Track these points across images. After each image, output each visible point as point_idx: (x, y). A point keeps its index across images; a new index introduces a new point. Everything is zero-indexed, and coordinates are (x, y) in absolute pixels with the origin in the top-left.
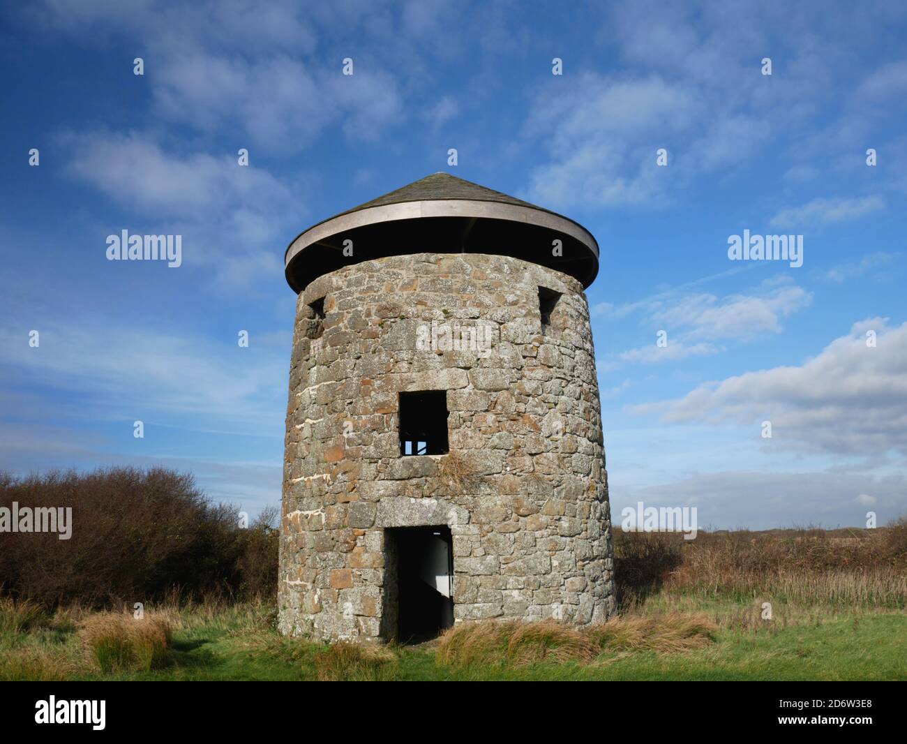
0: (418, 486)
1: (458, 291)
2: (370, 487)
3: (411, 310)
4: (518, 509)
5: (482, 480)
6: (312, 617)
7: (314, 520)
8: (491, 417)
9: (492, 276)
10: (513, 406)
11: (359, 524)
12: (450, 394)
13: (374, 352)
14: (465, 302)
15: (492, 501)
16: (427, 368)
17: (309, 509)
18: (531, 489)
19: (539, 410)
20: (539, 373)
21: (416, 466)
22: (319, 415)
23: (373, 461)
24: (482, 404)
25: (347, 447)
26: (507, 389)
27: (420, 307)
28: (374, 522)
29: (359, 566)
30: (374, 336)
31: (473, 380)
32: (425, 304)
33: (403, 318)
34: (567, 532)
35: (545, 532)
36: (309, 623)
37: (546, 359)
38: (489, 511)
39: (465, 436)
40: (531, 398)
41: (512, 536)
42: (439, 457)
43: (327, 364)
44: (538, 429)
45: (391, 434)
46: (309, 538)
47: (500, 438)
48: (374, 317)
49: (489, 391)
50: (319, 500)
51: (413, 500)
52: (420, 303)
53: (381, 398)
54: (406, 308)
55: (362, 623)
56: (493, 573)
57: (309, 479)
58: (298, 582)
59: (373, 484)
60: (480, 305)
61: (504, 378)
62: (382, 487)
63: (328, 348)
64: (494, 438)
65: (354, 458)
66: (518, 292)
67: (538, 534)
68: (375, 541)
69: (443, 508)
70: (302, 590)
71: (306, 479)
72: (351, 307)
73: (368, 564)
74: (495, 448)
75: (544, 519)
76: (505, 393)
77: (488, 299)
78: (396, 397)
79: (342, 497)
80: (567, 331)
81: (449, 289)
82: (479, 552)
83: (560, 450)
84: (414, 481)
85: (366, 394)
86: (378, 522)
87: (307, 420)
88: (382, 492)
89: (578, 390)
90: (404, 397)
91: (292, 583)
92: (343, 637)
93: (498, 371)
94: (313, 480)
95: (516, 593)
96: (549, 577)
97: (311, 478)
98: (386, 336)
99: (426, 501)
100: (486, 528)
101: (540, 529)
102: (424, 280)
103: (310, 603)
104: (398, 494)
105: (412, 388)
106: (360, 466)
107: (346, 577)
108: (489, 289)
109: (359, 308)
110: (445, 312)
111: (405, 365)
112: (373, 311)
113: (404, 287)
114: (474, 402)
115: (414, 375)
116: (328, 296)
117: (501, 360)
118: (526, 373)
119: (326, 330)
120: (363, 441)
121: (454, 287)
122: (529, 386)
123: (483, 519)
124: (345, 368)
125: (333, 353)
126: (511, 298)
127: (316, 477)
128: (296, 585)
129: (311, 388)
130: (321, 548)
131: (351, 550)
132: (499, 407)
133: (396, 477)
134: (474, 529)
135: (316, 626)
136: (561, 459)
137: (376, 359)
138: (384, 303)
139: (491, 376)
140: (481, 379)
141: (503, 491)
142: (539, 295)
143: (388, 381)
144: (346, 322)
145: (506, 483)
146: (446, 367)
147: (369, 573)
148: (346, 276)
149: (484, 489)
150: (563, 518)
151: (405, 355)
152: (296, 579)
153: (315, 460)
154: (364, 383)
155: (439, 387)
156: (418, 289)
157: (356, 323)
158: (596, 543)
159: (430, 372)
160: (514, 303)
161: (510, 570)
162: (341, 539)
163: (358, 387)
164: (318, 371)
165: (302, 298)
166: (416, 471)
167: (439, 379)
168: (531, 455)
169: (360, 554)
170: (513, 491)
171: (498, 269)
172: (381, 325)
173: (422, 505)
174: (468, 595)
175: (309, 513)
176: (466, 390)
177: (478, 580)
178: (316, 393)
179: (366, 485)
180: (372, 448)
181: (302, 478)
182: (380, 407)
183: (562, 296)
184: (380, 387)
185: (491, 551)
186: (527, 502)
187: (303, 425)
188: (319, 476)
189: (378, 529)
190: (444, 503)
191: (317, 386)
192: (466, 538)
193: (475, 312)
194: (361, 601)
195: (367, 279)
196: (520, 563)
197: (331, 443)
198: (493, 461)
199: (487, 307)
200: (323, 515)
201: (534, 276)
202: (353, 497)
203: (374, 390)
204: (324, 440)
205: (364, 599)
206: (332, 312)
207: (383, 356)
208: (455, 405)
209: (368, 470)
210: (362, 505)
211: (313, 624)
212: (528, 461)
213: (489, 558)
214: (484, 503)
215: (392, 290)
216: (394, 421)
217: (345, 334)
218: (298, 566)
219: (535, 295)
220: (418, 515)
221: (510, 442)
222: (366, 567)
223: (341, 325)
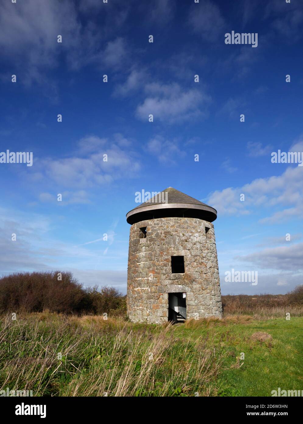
0: (177, 282)
1: (186, 228)
2: (164, 282)
3: (174, 233)
4: (202, 288)
5: (194, 280)
6: (146, 317)
7: (146, 291)
8: (195, 263)
9: (194, 224)
10: (201, 261)
11: (161, 291)
12: (185, 257)
13: (163, 244)
14: (188, 232)
15: (196, 286)
16: (179, 250)
17: (144, 287)
18: (205, 283)
19: (206, 261)
20: (206, 251)
21: (177, 276)
22: (146, 261)
23: (164, 274)
24: (193, 260)
25: (156, 271)
26: (199, 256)
27: (176, 233)
28: (165, 291)
29: (161, 303)
30: (164, 240)
31: (191, 253)
32: (178, 232)
33: (171, 235)
34: (213, 295)
35: (209, 294)
36: (146, 319)
37: (207, 247)
38: (196, 289)
39: (189, 268)
40: (204, 258)
41: (201, 295)
42: (182, 274)
43: (148, 246)
44: (206, 267)
45: (169, 268)
46: (145, 296)
47: (198, 269)
48: (163, 235)
49: (195, 256)
50: (147, 285)
51: (176, 286)
52: (176, 231)
53: (166, 257)
54: (172, 232)
55: (162, 318)
56: (197, 305)
57: (143, 279)
58: (141, 308)
59: (165, 281)
60: (192, 232)
61: (198, 253)
62: (167, 282)
63: (148, 242)
64: (196, 269)
65: (159, 273)
66: (201, 229)
67: (207, 295)
68: (166, 296)
69: (184, 288)
70: (142, 310)
71: (142, 279)
72: (156, 231)
73: (164, 302)
74: (196, 272)
75: (208, 291)
76: (198, 257)
77: (193, 231)
78: (171, 257)
79: (155, 284)
80: (211, 239)
81: (184, 228)
82: (194, 299)
83: (211, 272)
84: (176, 280)
85: (162, 256)
86: (167, 291)
87: (142, 262)
88: (167, 283)
89: (215, 255)
90: (173, 257)
91: (138, 308)
92: (157, 323)
93: (196, 251)
94: (145, 279)
95: (202, 310)
96: (210, 306)
97: (144, 279)
98: (167, 240)
99: (179, 286)
100: (195, 293)
101: (207, 294)
102: (177, 225)
103: (146, 313)
104: (172, 284)
105: (175, 255)
106: (161, 276)
107: (158, 306)
108: (194, 228)
109: (158, 232)
110: (183, 234)
111: (173, 248)
112: (163, 233)
113: (172, 226)
114: (191, 259)
115: (175, 251)
116: (147, 227)
117: (197, 248)
118: (203, 251)
119: (147, 237)
120: (161, 269)
121: (185, 227)
122: (204, 255)
123: (194, 291)
124: (155, 248)
125: (150, 243)
126: (199, 230)
127: (146, 278)
128: (140, 309)
129: (143, 253)
130: (149, 298)
131: (158, 299)
132: (197, 261)
133: (171, 279)
134: (192, 293)
135: (148, 319)
136: (212, 275)
137: (164, 246)
138: (166, 231)
139: (195, 252)
140: (193, 253)
141: (199, 283)
142: (205, 229)
143: (168, 253)
144: (154, 235)
145: (199, 281)
146: (184, 249)
147: (164, 305)
148: (153, 222)
149: (194, 283)
150: (213, 291)
151: (172, 246)
152: (140, 307)
153: (145, 274)
154: (161, 253)
155: (182, 255)
156: (175, 227)
157: (157, 235)
158: (219, 298)
159: (180, 251)
160: (200, 232)
161: (201, 304)
162: (156, 296)
163: (159, 254)
164: (145, 248)
165: (136, 225)
166: (177, 278)
167: (182, 253)
168: (205, 274)
169: (161, 300)
170: (201, 283)
171: (196, 222)
172: (165, 237)
173: (178, 287)
174: (191, 311)
175: (144, 288)
176: (189, 256)
177: (193, 307)
178: (145, 254)
179: (163, 281)
180: (164, 271)
181: (141, 278)
182: (166, 260)
183: (210, 229)
184: (166, 254)
185: (196, 299)
186: (205, 286)
187: (140, 263)
188: (147, 278)
189: (166, 293)
190: (184, 286)
191: (145, 253)
192: (190, 296)
193: (190, 234)
194: (162, 313)
195: (160, 224)
196: (203, 303)
197: (151, 269)
198: (196, 275)
199: (193, 233)
200: (149, 289)
201: (204, 225)
202: (159, 284)
203: (164, 255)
204: (148, 268)
205: (163, 312)
206: (149, 232)
207: (166, 246)
208: (186, 260)
209: (163, 277)
210: (162, 287)
211: (147, 319)
212: (204, 275)
213: (196, 301)
214: (195, 287)
215: (168, 227)
216: (170, 264)
217: (154, 238)
218: (140, 303)
219: (204, 229)
220: (177, 290)
221: (200, 270)
222: (164, 303)
223: (152, 236)
